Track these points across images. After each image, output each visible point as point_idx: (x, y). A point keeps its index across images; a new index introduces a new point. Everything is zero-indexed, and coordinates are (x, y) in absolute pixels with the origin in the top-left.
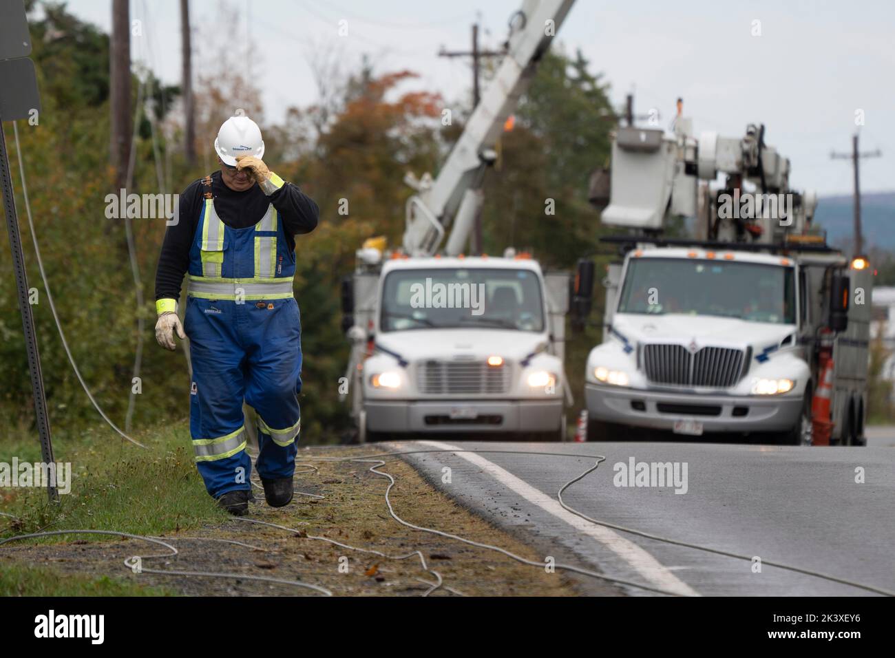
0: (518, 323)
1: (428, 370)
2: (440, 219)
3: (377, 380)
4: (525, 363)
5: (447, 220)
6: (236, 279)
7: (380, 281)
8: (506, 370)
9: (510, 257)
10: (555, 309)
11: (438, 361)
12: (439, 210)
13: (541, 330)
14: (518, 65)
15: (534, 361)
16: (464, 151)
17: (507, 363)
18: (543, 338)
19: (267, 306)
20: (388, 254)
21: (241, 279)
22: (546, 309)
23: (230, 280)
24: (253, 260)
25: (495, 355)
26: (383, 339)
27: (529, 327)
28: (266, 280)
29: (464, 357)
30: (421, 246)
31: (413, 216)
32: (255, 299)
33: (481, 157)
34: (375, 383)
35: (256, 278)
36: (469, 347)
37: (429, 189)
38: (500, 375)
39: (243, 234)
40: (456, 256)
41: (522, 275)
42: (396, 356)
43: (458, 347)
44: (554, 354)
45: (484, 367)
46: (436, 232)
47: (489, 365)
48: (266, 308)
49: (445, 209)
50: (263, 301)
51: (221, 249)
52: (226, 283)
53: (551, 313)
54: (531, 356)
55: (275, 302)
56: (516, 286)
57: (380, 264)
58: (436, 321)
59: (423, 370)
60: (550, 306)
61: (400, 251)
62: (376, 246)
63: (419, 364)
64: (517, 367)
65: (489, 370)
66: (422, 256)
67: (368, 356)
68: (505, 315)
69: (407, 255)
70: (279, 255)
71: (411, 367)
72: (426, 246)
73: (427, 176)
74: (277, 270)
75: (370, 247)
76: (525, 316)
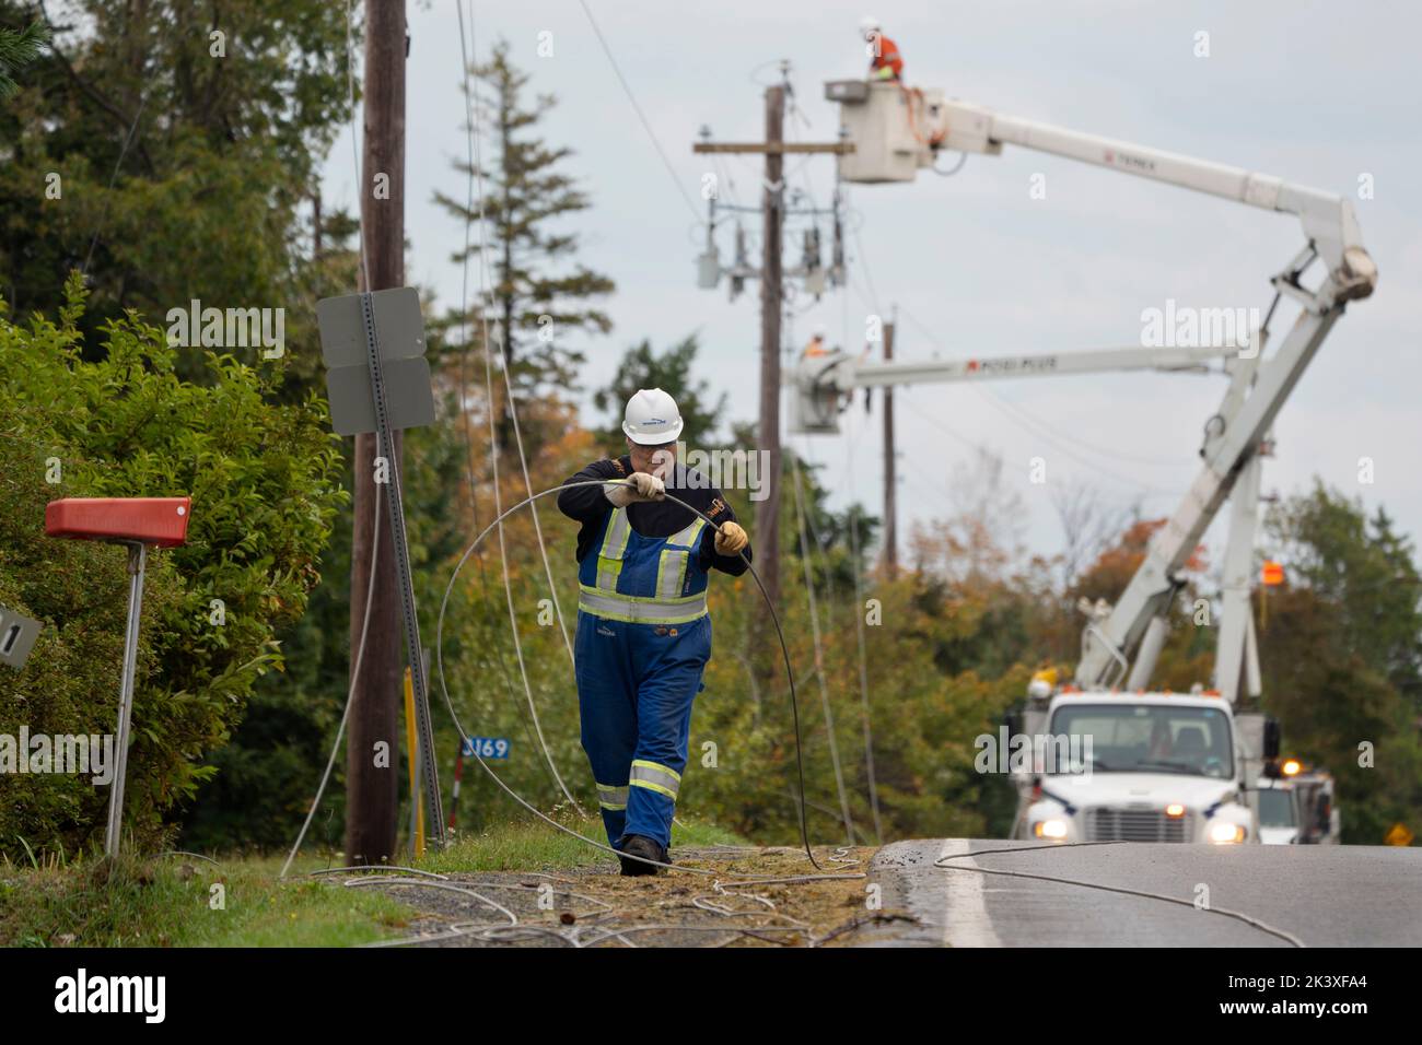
0: (1204, 769)
1: (1098, 819)
2: (1121, 649)
3: (1041, 827)
4: (1209, 813)
5: (1128, 649)
6: (633, 598)
7: (1049, 717)
8: (1187, 821)
9: (1197, 693)
10: (1248, 754)
11: (1110, 809)
12: (1120, 640)
13: (1231, 777)
14: (1216, 476)
15: (1220, 812)
16: (1150, 572)
17: (1189, 813)
18: (1232, 786)
19: (669, 631)
20: (1060, 689)
21: (639, 598)
22: (1237, 753)
23: (625, 596)
24: (656, 576)
25: (1175, 804)
26: (1050, 783)
27: (1215, 773)
28: (670, 601)
29: (1140, 805)
30: (1098, 681)
31: (1088, 647)
32: (654, 622)
33: (1170, 578)
34: (1039, 832)
35: (658, 598)
36: (1147, 793)
37: (1107, 616)
38: (1181, 825)
39: (651, 544)
40: (1136, 691)
41: (1210, 714)
42: (1064, 802)
43: (1133, 793)
44: (1246, 805)
45: (1161, 817)
46: (1118, 664)
47: (1166, 814)
48: (668, 634)
49: (1127, 638)
50: (664, 626)
51: (620, 557)
52: (619, 599)
53: (1243, 760)
54: (1216, 806)
55: (679, 627)
56: (1204, 727)
57: (1050, 698)
58: (1110, 764)
59: (1093, 819)
60: (1242, 751)
61: (1074, 685)
62: (1045, 679)
63: (1088, 812)
64: (1200, 818)
65: (1168, 820)
66: (1099, 691)
67: (1033, 802)
68: (1189, 759)
69: (1081, 689)
70: (688, 571)
71: (1079, 815)
72: (1104, 680)
73: (1101, 602)
74: (684, 589)
75: (1040, 679)
76: (1211, 760)
